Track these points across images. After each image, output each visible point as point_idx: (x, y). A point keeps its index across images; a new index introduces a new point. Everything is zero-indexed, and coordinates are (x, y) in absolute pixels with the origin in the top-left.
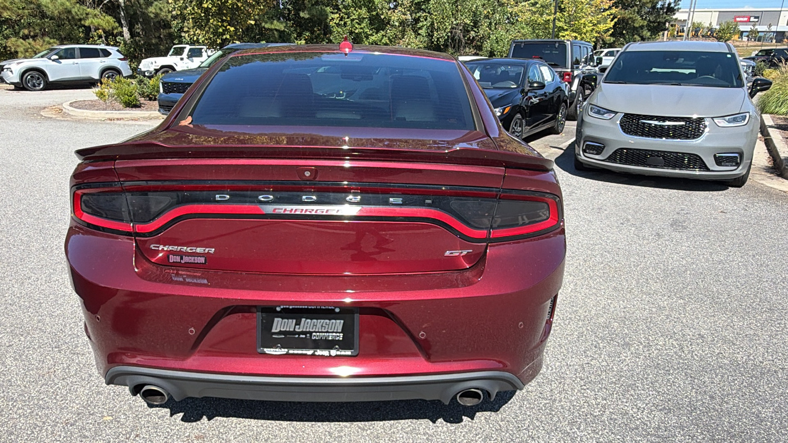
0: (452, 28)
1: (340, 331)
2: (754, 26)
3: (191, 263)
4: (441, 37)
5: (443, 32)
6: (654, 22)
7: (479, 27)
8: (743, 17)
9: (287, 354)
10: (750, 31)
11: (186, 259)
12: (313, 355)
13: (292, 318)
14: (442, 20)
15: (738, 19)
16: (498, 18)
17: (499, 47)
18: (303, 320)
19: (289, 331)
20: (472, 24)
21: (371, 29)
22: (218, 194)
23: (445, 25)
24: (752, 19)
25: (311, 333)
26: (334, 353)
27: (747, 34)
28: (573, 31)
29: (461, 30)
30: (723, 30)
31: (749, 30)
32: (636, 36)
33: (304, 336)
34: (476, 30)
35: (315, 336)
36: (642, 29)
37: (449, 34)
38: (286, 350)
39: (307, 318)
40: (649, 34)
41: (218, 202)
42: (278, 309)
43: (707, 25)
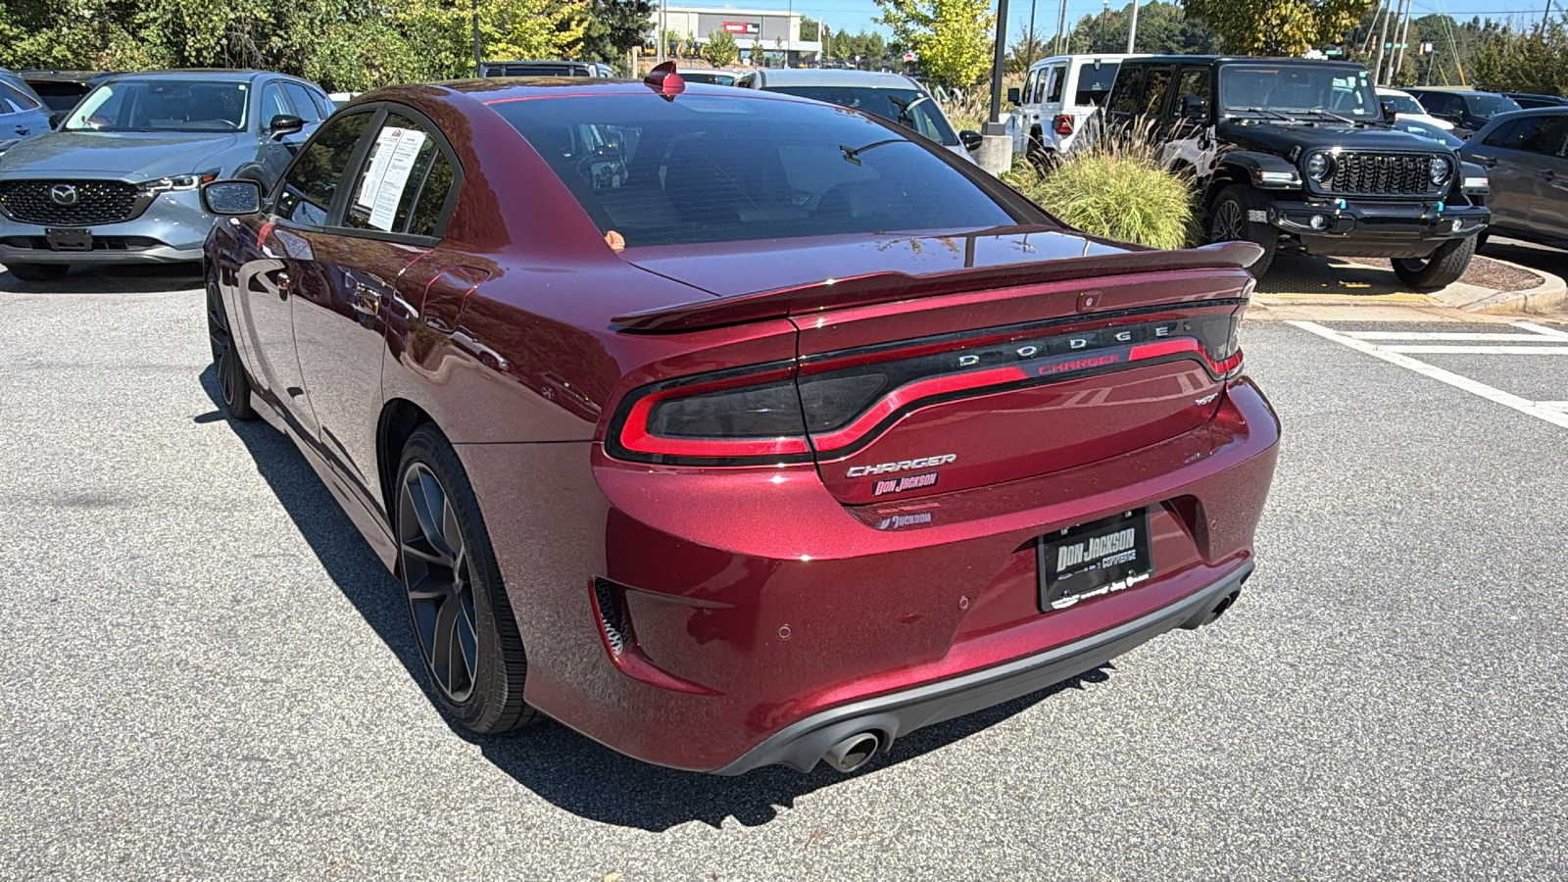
0: (229, 29)
1: (1132, 545)
2: (757, 40)
3: (912, 489)
4: (206, 48)
5: (208, 36)
6: (619, 29)
7: (287, 27)
8: (737, 24)
9: (1081, 602)
10: (753, 49)
11: (906, 483)
12: (1110, 592)
13: (1078, 543)
14: (201, 9)
15: (729, 28)
16: (324, 9)
17: (342, 72)
18: (1091, 540)
19: (1078, 564)
20: (271, 20)
21: (14, 23)
22: (962, 355)
23: (211, 21)
24: (750, 28)
25: (1100, 559)
26: (1131, 581)
27: (749, 53)
28: (513, 42)
29: (249, 33)
30: (717, 45)
31: (751, 47)
32: (593, 54)
33: (1094, 567)
34: (282, 33)
35: (1107, 563)
36: (602, 41)
37: (224, 41)
38: (1078, 596)
39: (1095, 538)
40: (615, 50)
41: (965, 367)
42: (1065, 532)
43: (684, 36)
